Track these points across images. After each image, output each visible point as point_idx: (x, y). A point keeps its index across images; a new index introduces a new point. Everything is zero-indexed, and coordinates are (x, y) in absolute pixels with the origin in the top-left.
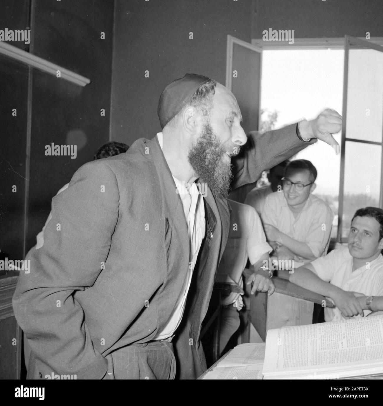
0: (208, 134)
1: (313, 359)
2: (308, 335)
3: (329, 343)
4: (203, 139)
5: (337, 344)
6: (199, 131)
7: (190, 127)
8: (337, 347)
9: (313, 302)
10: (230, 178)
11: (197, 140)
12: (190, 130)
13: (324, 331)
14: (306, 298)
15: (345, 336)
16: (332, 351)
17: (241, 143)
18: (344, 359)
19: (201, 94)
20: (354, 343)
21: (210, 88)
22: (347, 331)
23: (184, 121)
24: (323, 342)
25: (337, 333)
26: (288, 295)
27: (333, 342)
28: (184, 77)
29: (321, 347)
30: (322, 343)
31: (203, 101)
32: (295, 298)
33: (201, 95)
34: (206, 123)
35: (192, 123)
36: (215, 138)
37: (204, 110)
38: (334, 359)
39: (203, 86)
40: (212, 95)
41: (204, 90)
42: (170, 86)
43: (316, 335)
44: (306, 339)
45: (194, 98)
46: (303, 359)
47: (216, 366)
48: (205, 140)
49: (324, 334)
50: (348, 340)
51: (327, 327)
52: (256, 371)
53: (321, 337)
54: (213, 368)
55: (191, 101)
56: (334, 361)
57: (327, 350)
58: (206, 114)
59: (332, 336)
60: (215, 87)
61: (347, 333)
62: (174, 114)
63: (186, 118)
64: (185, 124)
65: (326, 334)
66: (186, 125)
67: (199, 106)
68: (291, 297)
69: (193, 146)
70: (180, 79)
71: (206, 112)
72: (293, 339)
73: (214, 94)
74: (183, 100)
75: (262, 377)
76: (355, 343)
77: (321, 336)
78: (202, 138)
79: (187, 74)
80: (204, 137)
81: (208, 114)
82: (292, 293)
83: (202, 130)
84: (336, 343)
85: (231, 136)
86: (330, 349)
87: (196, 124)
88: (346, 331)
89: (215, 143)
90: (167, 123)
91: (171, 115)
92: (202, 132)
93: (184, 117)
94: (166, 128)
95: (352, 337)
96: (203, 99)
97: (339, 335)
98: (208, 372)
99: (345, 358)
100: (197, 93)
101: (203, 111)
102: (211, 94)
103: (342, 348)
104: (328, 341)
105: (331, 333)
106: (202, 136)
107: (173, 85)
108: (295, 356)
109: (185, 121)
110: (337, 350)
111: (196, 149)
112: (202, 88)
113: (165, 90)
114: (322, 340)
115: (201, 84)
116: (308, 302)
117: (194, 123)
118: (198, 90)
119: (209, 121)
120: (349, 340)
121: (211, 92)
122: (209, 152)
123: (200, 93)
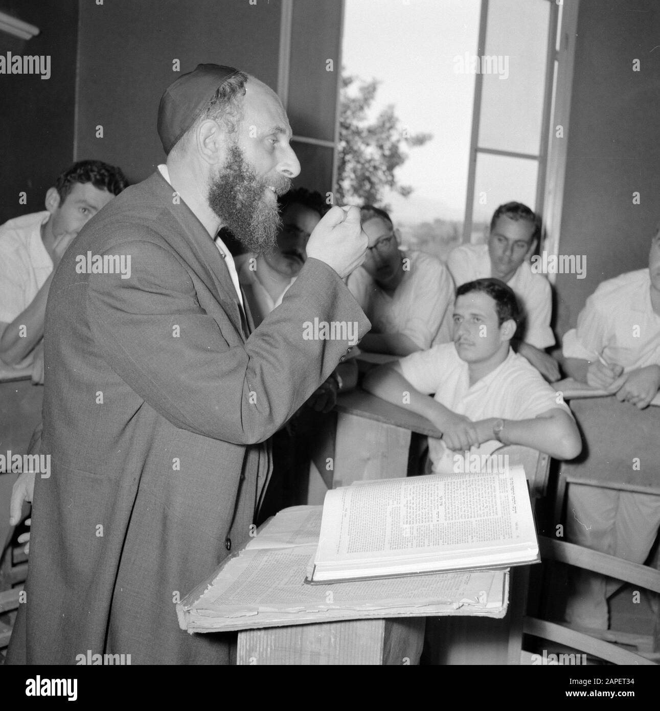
0: (236, 161)
1: (393, 539)
2: (387, 500)
3: (418, 513)
4: (229, 170)
5: (430, 515)
6: (223, 157)
7: (210, 153)
8: (430, 519)
9: (408, 429)
10: (278, 229)
11: (219, 172)
12: (210, 157)
13: (412, 493)
14: (399, 424)
15: (443, 503)
16: (422, 526)
17: (291, 174)
18: (438, 540)
19: (223, 96)
20: (455, 513)
21: (237, 86)
22: (447, 494)
23: (198, 143)
24: (409, 511)
25: (432, 497)
26: (370, 418)
27: (423, 511)
28: (195, 70)
29: (406, 520)
30: (407, 512)
31: (228, 109)
32: (380, 424)
33: (224, 98)
34: (232, 145)
35: (211, 145)
36: (247, 167)
37: (230, 124)
38: (424, 540)
39: (226, 83)
40: (242, 97)
41: (228, 90)
42: (174, 86)
43: (400, 500)
44: (384, 505)
45: (212, 103)
46: (378, 539)
47: (244, 548)
48: (232, 172)
49: (412, 499)
50: (447, 508)
51: (417, 487)
52: (306, 556)
53: (407, 503)
54: (240, 552)
55: (209, 109)
56: (424, 543)
57: (414, 524)
58: (232, 130)
59: (424, 502)
60: (244, 83)
61: (447, 497)
62: (183, 131)
63: (202, 138)
64: (199, 146)
65: (415, 498)
66: (202, 149)
67: (221, 116)
68: (375, 422)
69: (214, 181)
70: (190, 73)
71: (233, 126)
72: (364, 505)
73: (244, 94)
74: (196, 106)
75: (314, 566)
76: (457, 514)
77: (407, 501)
78: (227, 168)
79: (200, 64)
80: (229, 167)
81: (236, 129)
82: (376, 416)
83: (226, 156)
84: (428, 513)
85: (274, 163)
86: (419, 522)
87: (217, 146)
88: (445, 493)
89: (247, 175)
90: (173, 145)
91: (178, 132)
92: (227, 159)
93: (199, 135)
94: (173, 153)
95: (453, 504)
96: (228, 105)
97: (434, 500)
98: (232, 559)
99: (441, 539)
100: (218, 96)
101: (227, 125)
102: (239, 95)
103: (438, 521)
104: (416, 509)
105: (422, 497)
106: (226, 165)
107: (179, 84)
108: (367, 534)
109: (200, 142)
110: (429, 525)
111: (219, 186)
112: (225, 85)
113: (166, 93)
114: (409, 507)
115: (223, 79)
116: (402, 430)
117: (215, 143)
118: (218, 91)
119: (237, 142)
120: (449, 508)
121: (239, 92)
122: (239, 190)
123: (221, 94)
